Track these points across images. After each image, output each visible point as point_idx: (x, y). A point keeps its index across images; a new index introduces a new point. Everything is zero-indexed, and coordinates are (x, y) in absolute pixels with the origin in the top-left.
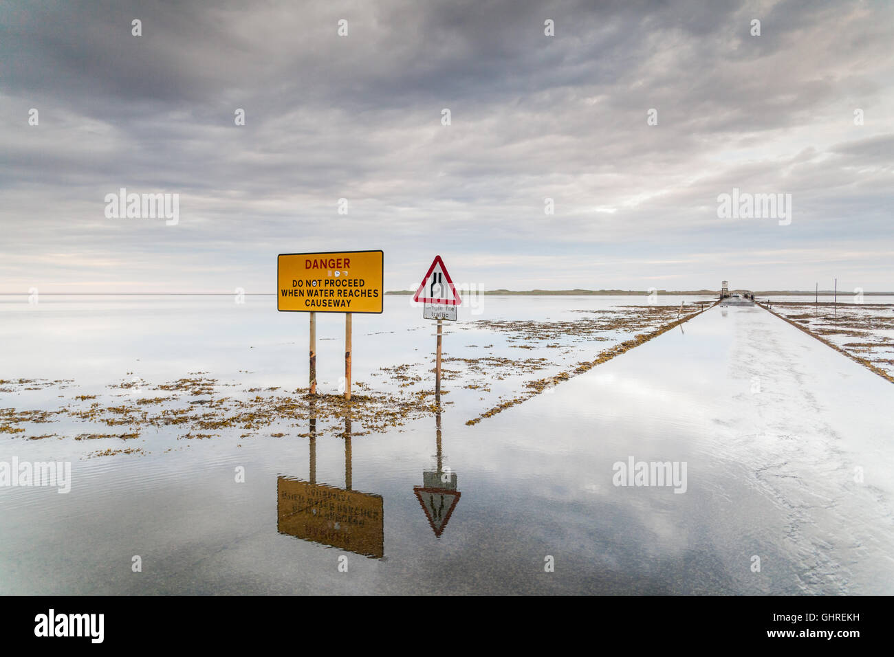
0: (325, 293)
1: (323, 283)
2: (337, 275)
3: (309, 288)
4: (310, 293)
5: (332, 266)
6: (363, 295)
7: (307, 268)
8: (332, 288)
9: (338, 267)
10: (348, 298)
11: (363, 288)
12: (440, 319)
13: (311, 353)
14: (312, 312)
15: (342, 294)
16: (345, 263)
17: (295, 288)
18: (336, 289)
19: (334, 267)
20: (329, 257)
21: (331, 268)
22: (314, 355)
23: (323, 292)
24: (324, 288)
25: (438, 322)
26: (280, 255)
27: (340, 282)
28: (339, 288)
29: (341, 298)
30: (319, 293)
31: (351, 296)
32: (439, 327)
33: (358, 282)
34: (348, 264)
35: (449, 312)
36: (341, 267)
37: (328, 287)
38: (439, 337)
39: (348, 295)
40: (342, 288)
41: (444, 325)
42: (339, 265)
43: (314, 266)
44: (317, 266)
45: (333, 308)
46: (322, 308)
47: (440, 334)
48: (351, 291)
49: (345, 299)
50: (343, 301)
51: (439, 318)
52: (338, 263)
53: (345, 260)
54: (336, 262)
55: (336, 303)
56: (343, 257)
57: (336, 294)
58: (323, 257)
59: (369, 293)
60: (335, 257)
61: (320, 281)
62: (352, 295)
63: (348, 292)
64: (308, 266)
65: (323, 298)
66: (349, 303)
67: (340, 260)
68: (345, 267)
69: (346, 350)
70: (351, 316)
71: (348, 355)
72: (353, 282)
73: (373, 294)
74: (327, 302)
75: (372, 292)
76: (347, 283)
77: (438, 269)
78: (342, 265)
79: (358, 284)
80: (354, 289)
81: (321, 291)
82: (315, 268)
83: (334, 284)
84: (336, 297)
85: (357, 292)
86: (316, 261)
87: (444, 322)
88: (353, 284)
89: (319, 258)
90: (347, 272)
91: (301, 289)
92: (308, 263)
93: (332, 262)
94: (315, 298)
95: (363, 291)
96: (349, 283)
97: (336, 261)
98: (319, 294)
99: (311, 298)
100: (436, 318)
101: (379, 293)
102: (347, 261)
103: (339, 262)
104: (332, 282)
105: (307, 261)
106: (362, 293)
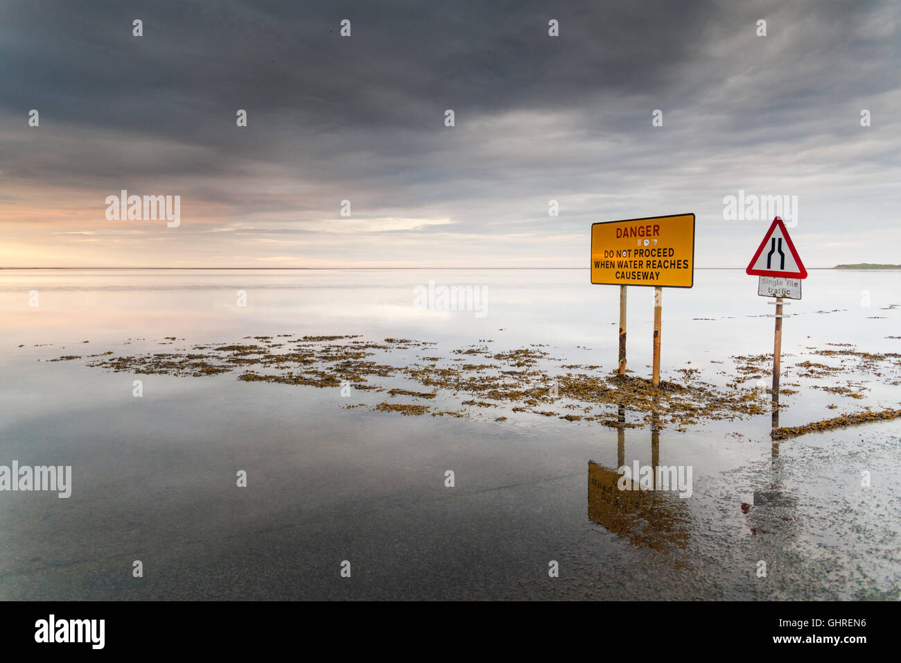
0: (635, 264)
1: (632, 253)
2: (646, 244)
3: (619, 259)
4: (620, 265)
5: (641, 234)
6: (673, 266)
7: (618, 237)
8: (641, 259)
9: (647, 235)
10: (657, 270)
11: (672, 259)
12: (780, 297)
13: (621, 330)
14: (623, 286)
15: (651, 266)
16: (655, 230)
17: (606, 259)
18: (645, 259)
19: (643, 235)
20: (638, 224)
21: (641, 236)
22: (623, 332)
23: (633, 263)
24: (634, 259)
25: (778, 301)
26: (594, 224)
27: (649, 252)
28: (648, 259)
29: (650, 270)
30: (629, 264)
31: (660, 268)
32: (779, 307)
33: (667, 251)
34: (657, 231)
35: (790, 288)
36: (650, 235)
37: (638, 258)
38: (779, 321)
39: (656, 266)
40: (651, 258)
41: (785, 304)
42: (649, 233)
43: (625, 235)
44: (627, 235)
45: (642, 281)
46: (631, 281)
47: (779, 316)
48: (660, 261)
49: (654, 270)
50: (652, 273)
51: (778, 295)
52: (647, 231)
53: (654, 226)
54: (645, 230)
55: (645, 276)
56: (652, 223)
57: (645, 265)
58: (633, 225)
59: (678, 264)
60: (645, 224)
61: (630, 251)
62: (661, 266)
63: (657, 263)
64: (619, 235)
65: (632, 270)
66: (657, 276)
67: (650, 226)
68: (654, 235)
69: (655, 328)
70: (661, 290)
71: (656, 334)
72: (662, 251)
73: (683, 265)
74: (636, 274)
75: (682, 263)
76: (656, 253)
77: (777, 233)
78: (652, 233)
79: (667, 254)
80: (663, 259)
81: (631, 262)
82: (626, 237)
83: (644, 254)
84: (645, 269)
85: (666, 264)
86: (626, 229)
87: (785, 300)
88: (662, 254)
89: (629, 225)
90: (656, 240)
91: (612, 260)
92: (619, 231)
93: (641, 229)
94: (625, 270)
95: (673, 263)
96: (658, 253)
97: (645, 228)
98: (629, 266)
99: (621, 270)
100: (774, 296)
101: (689, 263)
102: (656, 228)
103: (649, 229)
104: (640, 252)
105: (618, 229)
106: (671, 264)
